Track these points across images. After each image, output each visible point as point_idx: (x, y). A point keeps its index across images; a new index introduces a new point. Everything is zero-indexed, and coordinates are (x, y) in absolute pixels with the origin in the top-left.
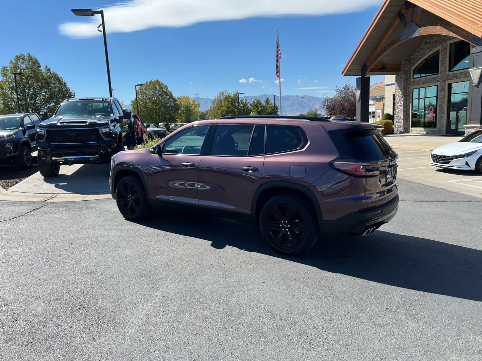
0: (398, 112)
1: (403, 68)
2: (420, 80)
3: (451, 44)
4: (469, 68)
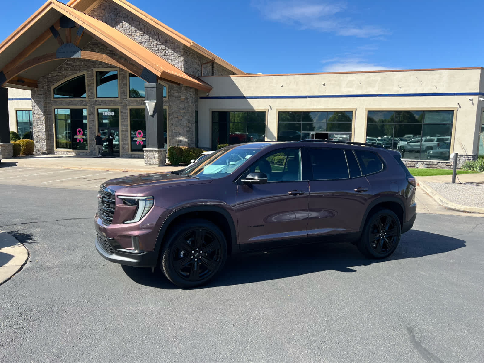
0: (38, 131)
1: (40, 85)
2: (64, 100)
3: (97, 72)
4: (118, 97)
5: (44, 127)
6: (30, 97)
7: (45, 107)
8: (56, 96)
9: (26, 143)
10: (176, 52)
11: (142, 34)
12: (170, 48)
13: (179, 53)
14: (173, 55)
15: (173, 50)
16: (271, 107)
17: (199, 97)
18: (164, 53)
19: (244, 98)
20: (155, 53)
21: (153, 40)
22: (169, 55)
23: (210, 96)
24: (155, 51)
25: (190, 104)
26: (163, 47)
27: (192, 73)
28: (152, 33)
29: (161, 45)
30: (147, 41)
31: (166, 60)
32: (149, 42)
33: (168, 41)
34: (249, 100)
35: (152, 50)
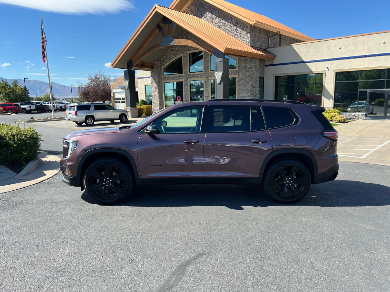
0: (155, 99)
1: (156, 67)
2: (169, 77)
3: (190, 54)
4: (203, 71)
5: (158, 96)
6: (150, 76)
7: (158, 82)
8: (165, 73)
9: (147, 107)
10: (244, 31)
11: (220, 20)
12: (240, 28)
13: (247, 31)
14: (242, 34)
15: (242, 29)
16: (328, 69)
17: (265, 66)
18: (235, 32)
19: (304, 62)
20: (229, 33)
21: (228, 23)
22: (239, 34)
23: (274, 63)
24: (229, 32)
25: (255, 72)
26: (235, 28)
27: (258, 46)
28: (227, 18)
29: (233, 26)
30: (223, 25)
31: (237, 38)
32: (225, 26)
33: (239, 23)
34: (307, 64)
35: (227, 31)
